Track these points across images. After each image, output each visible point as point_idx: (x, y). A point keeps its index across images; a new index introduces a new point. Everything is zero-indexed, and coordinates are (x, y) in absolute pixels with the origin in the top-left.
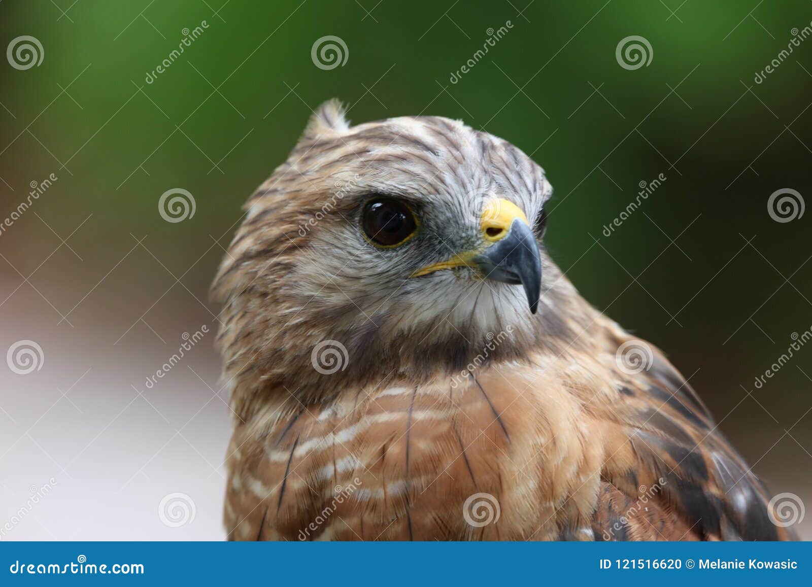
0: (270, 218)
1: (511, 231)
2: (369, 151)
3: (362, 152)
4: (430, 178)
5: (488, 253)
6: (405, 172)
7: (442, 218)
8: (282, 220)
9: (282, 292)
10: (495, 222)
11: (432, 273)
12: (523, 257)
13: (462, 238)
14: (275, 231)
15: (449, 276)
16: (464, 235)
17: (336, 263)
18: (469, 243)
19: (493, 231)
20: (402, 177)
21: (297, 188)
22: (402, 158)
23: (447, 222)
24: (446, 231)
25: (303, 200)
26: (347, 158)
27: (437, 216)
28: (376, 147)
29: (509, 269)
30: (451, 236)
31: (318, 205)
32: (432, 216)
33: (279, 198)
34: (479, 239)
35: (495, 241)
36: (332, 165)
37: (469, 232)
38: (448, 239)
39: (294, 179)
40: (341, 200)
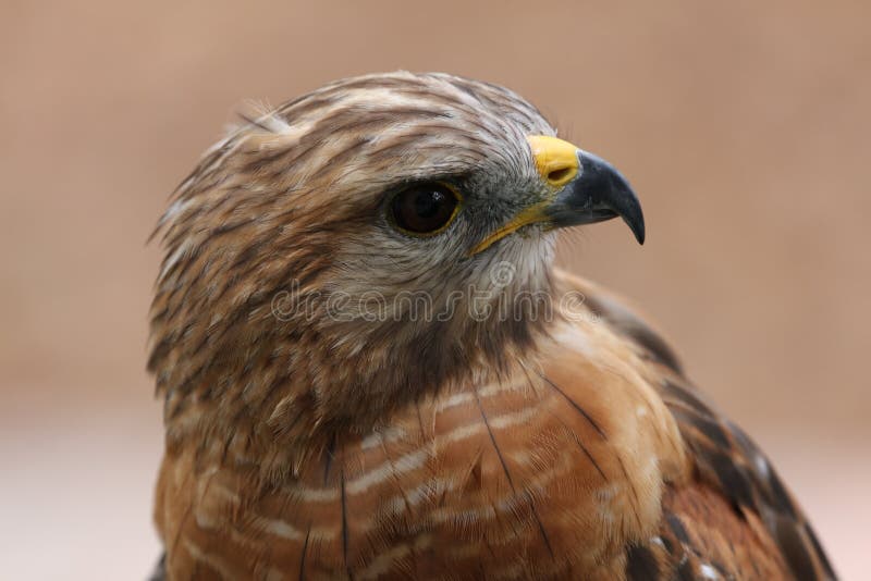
0: (263, 252)
1: (581, 166)
2: (368, 141)
3: (358, 145)
4: (465, 143)
5: (562, 199)
6: (436, 148)
7: (494, 180)
8: (283, 248)
9: (321, 325)
10: (555, 164)
11: (496, 244)
12: (613, 189)
13: (520, 194)
14: (280, 265)
16: (524, 189)
17: (381, 273)
18: (532, 196)
19: (556, 174)
20: (437, 154)
21: (288, 209)
22: (420, 135)
23: (502, 183)
24: (499, 194)
25: (305, 218)
26: (340, 158)
27: (487, 181)
28: (373, 134)
29: (596, 207)
30: (507, 197)
31: (330, 217)
32: (481, 183)
33: (263, 227)
34: (542, 188)
35: (565, 184)
36: (324, 170)
37: (530, 185)
38: (500, 200)
39: (271, 202)
40: (358, 203)
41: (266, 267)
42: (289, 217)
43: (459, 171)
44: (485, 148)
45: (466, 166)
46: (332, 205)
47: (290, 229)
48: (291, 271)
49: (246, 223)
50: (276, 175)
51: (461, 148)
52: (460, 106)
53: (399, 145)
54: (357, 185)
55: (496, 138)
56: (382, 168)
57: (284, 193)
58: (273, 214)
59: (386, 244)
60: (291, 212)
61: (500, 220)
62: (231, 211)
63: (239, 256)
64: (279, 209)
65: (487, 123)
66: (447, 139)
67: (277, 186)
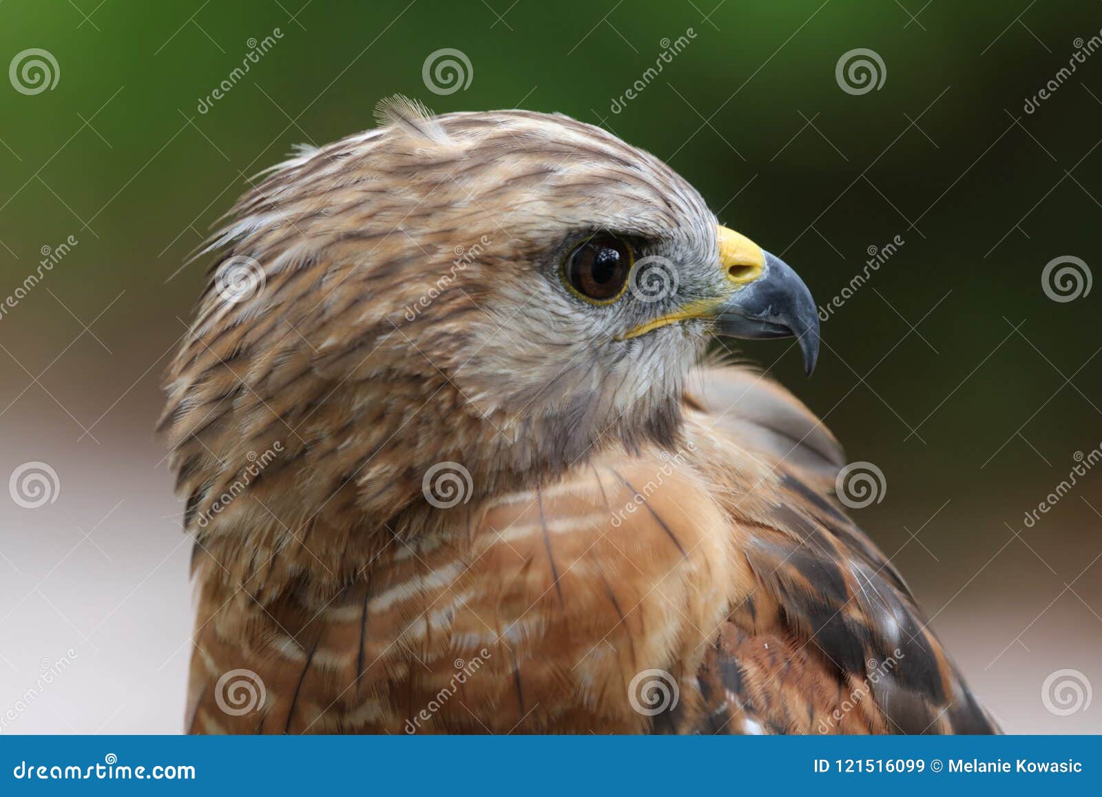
0: (409, 271)
1: (768, 268)
2: (554, 171)
4: (660, 204)
5: (738, 300)
6: (632, 199)
8: (432, 272)
9: (458, 372)
10: (740, 258)
11: (655, 332)
12: (798, 303)
16: (701, 277)
18: (708, 288)
21: (443, 227)
26: (517, 181)
28: (559, 165)
29: (772, 320)
31: (493, 248)
33: (412, 242)
34: (720, 281)
35: (746, 283)
36: (498, 192)
37: (708, 274)
39: (425, 215)
41: (409, 288)
45: (659, 230)
47: (444, 251)
48: (436, 302)
49: (390, 232)
50: (436, 185)
53: (589, 185)
54: (537, 219)
57: (444, 208)
58: (427, 230)
60: (449, 231)
62: (371, 216)
63: (377, 269)
64: (434, 225)
66: (644, 193)
67: (435, 198)
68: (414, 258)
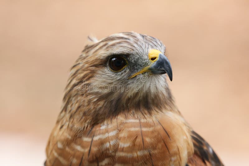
0: (80, 71)
1: (159, 57)
2: (108, 44)
3: (105, 45)
4: (130, 46)
5: (153, 66)
6: (121, 46)
7: (136, 58)
8: (84, 70)
9: (88, 92)
10: (153, 56)
11: (136, 76)
12: (165, 64)
13: (144, 63)
14: (82, 75)
15: (142, 76)
16: (144, 62)
17: (104, 80)
18: (146, 64)
19: (153, 59)
20: (121, 48)
22: (120, 43)
23: (138, 59)
24: (138, 62)
25: (90, 63)
26: (101, 48)
27: (134, 58)
28: (109, 42)
29: (161, 69)
30: (140, 64)
31: (96, 63)
32: (132, 58)
34: (149, 62)
35: (155, 62)
36: (97, 51)
37: (146, 61)
38: (139, 65)
39: (84, 58)
40: (102, 59)
41: (79, 76)
42: (87, 63)
43: (125, 53)
44: (134, 48)
45: (128, 52)
46: (97, 60)
47: (86, 65)
48: (84, 77)
49: (79, 64)
50: (87, 52)
51: (128, 47)
52: (136, 38)
53: (113, 45)
54: (102, 55)
55: (139, 46)
56: (108, 50)
57: (87, 56)
58: (84, 62)
59: (107, 72)
60: (87, 61)
61: (137, 70)
65: (139, 43)
66: (125, 45)
68: (81, 68)
